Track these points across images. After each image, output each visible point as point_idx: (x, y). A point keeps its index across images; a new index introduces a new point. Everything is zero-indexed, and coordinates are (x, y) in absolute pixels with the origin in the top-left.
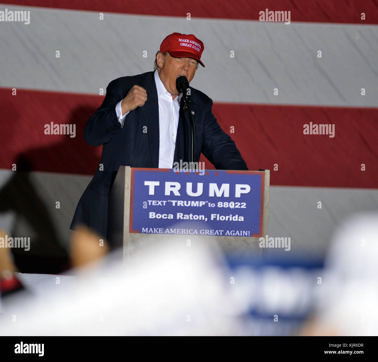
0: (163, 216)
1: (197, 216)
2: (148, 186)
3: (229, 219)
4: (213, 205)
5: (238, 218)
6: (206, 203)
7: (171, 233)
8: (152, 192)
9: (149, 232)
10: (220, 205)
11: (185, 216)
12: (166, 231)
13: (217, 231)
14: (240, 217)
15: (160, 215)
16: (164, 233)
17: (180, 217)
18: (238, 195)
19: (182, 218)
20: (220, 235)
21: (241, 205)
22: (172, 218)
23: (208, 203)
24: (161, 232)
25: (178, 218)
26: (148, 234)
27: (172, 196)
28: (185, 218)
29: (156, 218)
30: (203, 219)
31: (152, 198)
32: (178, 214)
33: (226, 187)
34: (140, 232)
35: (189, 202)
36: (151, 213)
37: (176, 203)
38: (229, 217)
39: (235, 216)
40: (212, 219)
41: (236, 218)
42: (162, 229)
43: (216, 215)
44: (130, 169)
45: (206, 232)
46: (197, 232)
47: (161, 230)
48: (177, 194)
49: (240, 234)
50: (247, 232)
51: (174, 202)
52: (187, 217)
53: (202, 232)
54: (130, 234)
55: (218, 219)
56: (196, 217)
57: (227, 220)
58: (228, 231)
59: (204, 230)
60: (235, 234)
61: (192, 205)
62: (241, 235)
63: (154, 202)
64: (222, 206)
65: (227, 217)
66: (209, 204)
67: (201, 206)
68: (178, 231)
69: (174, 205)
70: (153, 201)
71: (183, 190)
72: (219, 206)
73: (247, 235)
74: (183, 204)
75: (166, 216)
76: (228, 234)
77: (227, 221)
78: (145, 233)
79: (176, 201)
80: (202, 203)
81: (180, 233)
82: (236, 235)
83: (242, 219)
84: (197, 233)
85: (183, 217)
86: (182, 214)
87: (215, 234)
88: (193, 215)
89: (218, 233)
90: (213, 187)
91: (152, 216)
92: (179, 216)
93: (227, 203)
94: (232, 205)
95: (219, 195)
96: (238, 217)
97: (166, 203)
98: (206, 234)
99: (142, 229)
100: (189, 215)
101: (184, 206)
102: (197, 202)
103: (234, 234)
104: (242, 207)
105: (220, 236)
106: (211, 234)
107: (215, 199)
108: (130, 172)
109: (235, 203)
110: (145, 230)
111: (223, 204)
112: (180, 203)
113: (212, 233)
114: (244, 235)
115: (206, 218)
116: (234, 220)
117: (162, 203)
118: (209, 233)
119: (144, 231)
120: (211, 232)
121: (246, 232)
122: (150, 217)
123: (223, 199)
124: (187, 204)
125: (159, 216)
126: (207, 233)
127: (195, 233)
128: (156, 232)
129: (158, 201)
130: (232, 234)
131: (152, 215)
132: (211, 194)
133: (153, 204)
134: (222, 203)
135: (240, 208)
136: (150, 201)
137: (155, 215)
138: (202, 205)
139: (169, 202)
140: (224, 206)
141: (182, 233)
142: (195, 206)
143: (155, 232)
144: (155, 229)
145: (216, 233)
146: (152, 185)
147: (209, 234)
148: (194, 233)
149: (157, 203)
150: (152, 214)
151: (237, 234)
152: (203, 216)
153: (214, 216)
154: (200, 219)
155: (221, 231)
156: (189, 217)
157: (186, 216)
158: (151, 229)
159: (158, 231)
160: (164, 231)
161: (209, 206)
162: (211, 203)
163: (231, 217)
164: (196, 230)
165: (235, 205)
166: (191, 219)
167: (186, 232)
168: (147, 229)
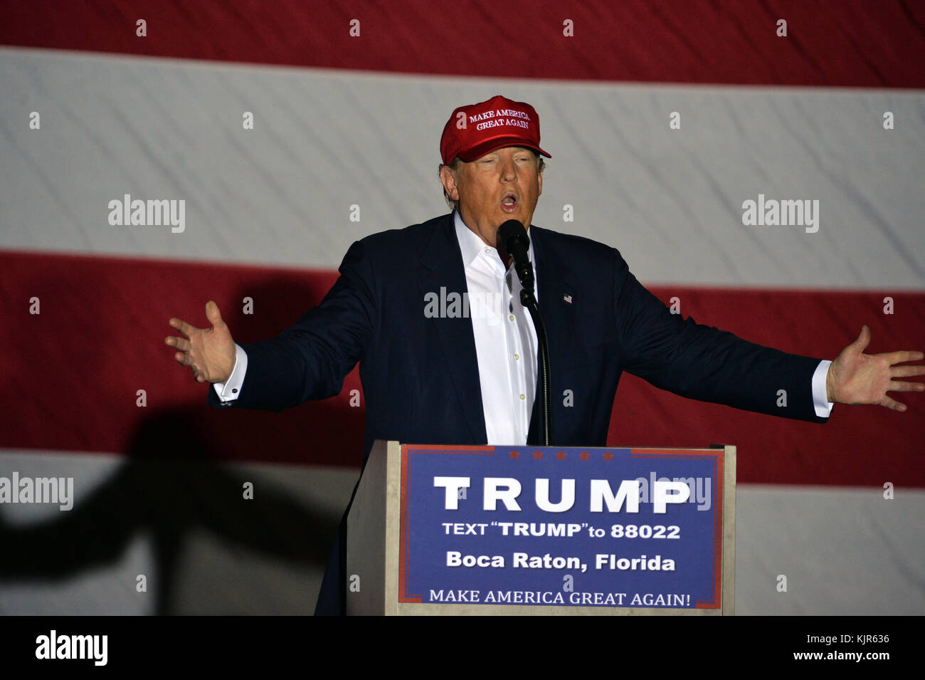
0: (480, 561)
1: (562, 560)
2: (443, 490)
3: (639, 565)
4: (599, 533)
5: (662, 564)
6: (582, 528)
7: (499, 601)
8: (451, 503)
9: (447, 600)
10: (617, 531)
11: (532, 559)
12: (488, 598)
13: (610, 595)
14: (665, 561)
15: (472, 558)
16: (482, 602)
17: (520, 564)
18: (660, 508)
19: (525, 565)
20: (617, 605)
21: (667, 533)
22: (502, 565)
23: (588, 527)
24: (475, 599)
25: (516, 565)
26: (444, 605)
27: (501, 512)
28: (532, 565)
29: (462, 565)
30: (577, 566)
31: (453, 516)
32: (516, 555)
34: (425, 599)
35: (543, 526)
36: (450, 554)
37: (511, 530)
38: (639, 560)
39: (655, 558)
40: (599, 566)
41: (655, 564)
42: (478, 592)
43: (607, 556)
44: (400, 447)
45: (584, 599)
46: (561, 599)
47: (475, 594)
48: (512, 506)
49: (666, 601)
50: (683, 596)
51: (505, 526)
52: (537, 562)
53: (575, 598)
54: (400, 604)
55: (613, 567)
56: (559, 563)
57: (634, 567)
58: (637, 595)
59: (578, 594)
60: (654, 602)
61: (550, 534)
62: (669, 604)
63: (458, 527)
64: (621, 535)
65: (635, 562)
66: (591, 530)
67: (570, 534)
68: (516, 597)
69: (505, 532)
70: (456, 525)
71: (526, 497)
72: (613, 534)
73: (682, 604)
74: (529, 530)
75: (488, 561)
76: (636, 603)
77: (634, 570)
78: (437, 601)
79: (511, 524)
80: (573, 529)
81: (521, 601)
82: (656, 604)
83: (670, 565)
84: (562, 602)
85: (528, 561)
86: (525, 556)
87: (606, 603)
88: (553, 557)
89: (612, 600)
90: (599, 488)
91: (454, 561)
92: (519, 559)
93: (635, 528)
94: (645, 532)
95: (614, 507)
96: (662, 560)
97: (485, 527)
98: (584, 602)
99: (430, 593)
100: (542, 557)
101: (531, 535)
102: (562, 526)
103: (652, 601)
104: (671, 536)
105: (617, 608)
106: (596, 603)
107: (606, 519)
108: (400, 454)
109: (652, 528)
110: (437, 594)
111: (624, 531)
112: (521, 529)
113: (599, 601)
114: (675, 604)
115: (584, 563)
116: (651, 568)
117: (478, 529)
118: (592, 599)
119: (434, 598)
120: (596, 598)
121: (681, 599)
122: (450, 563)
123: (623, 517)
124: (538, 530)
125: (471, 561)
126: (586, 601)
127: (558, 601)
128: (462, 598)
129: (468, 525)
130: (648, 602)
131: (453, 559)
132: (596, 507)
133: (456, 532)
134: (621, 528)
135: (666, 539)
136: (448, 525)
137: (462, 558)
138: (574, 533)
139: (494, 526)
140: (628, 535)
141: (527, 601)
142: (556, 534)
143: (460, 600)
144: (460, 592)
145: (607, 600)
146: (453, 488)
147: (591, 602)
148: (555, 602)
149: (466, 529)
150: (454, 556)
151: (660, 603)
152: (577, 561)
153: (603, 559)
154: (570, 566)
155: (621, 595)
156: (543, 562)
157: (536, 560)
158: (451, 592)
159: (468, 596)
160: (482, 598)
161: (591, 535)
162: (595, 529)
163: (644, 562)
164: (559, 594)
165: (654, 532)
166: (548, 566)
167: (535, 598)
168: (441, 592)
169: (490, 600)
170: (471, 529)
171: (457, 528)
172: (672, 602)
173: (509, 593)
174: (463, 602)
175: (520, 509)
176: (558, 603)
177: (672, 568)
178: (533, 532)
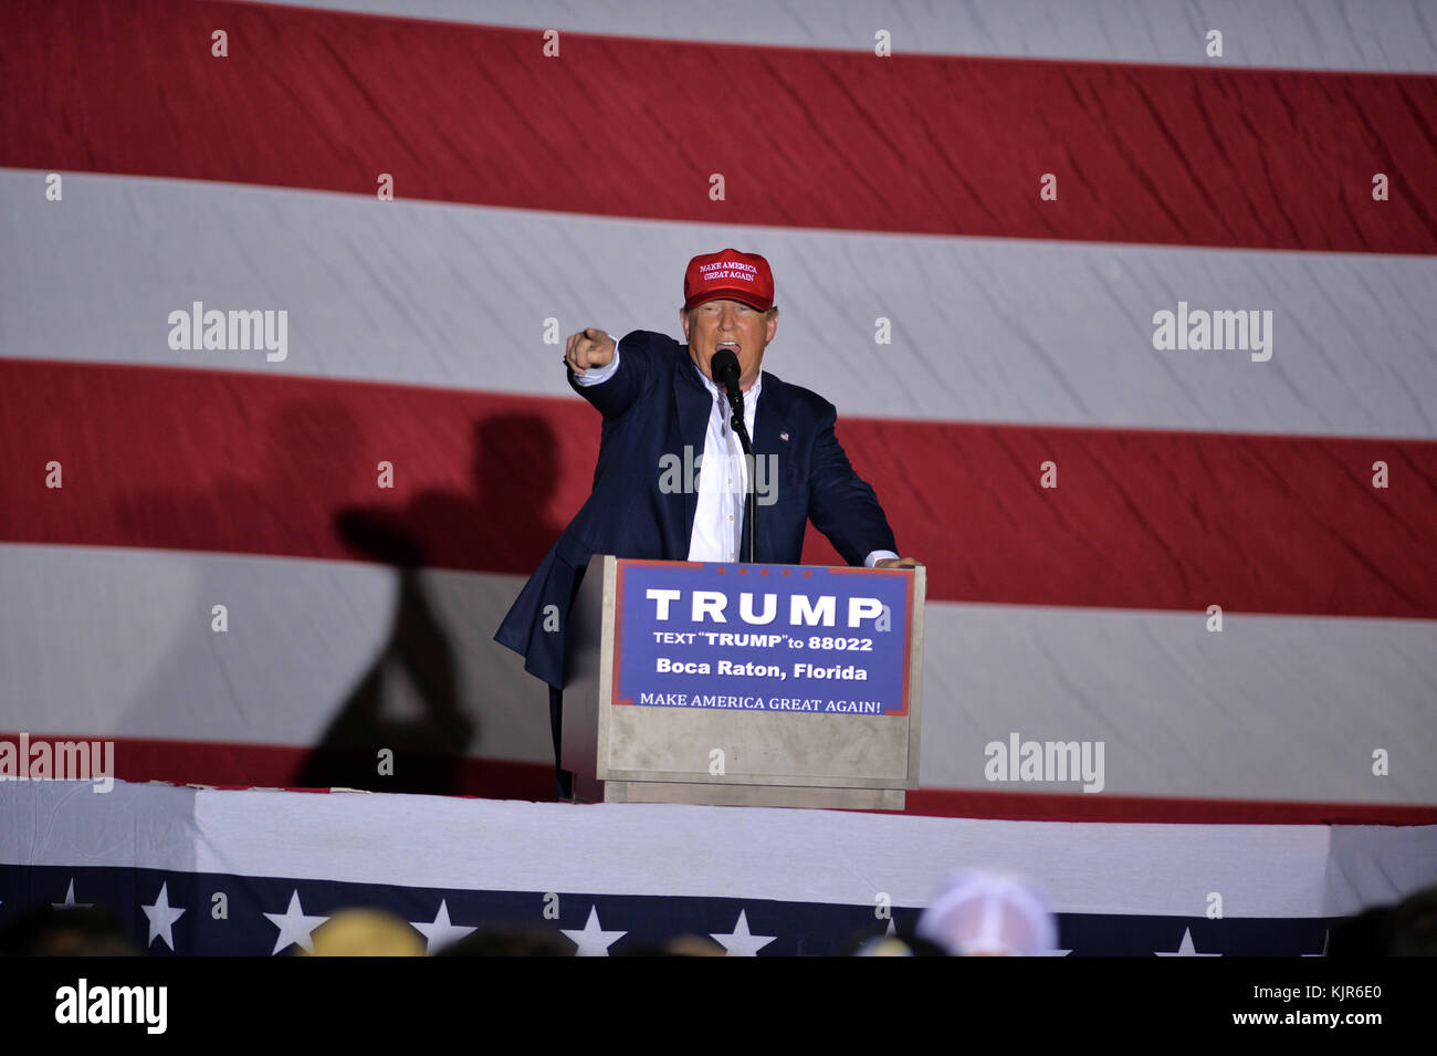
0: (688, 668)
1: (764, 669)
2: (655, 601)
3: (834, 674)
4: (798, 644)
5: (855, 674)
6: (782, 640)
7: (704, 705)
8: (663, 613)
9: (656, 703)
10: (814, 643)
11: (736, 667)
12: (694, 702)
13: (807, 701)
14: (858, 671)
15: (681, 665)
16: (689, 705)
17: (724, 671)
18: (854, 622)
19: (729, 673)
20: (813, 711)
21: (860, 645)
22: (708, 672)
23: (788, 639)
24: (682, 702)
25: (721, 672)
26: (654, 707)
27: (708, 623)
28: (735, 673)
29: (671, 671)
31: (664, 626)
32: (721, 663)
33: (827, 604)
34: (636, 702)
35: (746, 637)
36: (660, 661)
37: (717, 639)
38: (833, 670)
39: (848, 668)
40: (797, 675)
41: (849, 673)
42: (685, 696)
43: (804, 666)
45: (783, 704)
46: (762, 704)
47: (682, 698)
48: (719, 618)
49: (858, 708)
50: (874, 703)
51: (712, 637)
52: (740, 670)
53: (774, 703)
54: (613, 706)
55: (809, 676)
56: (760, 671)
57: (829, 676)
58: (832, 702)
59: (777, 700)
60: (847, 709)
61: (752, 644)
62: (861, 710)
64: (818, 646)
65: (830, 671)
66: (791, 641)
67: (771, 645)
68: (720, 701)
69: (712, 642)
70: (666, 634)
71: (732, 610)
72: (811, 646)
73: (873, 710)
74: (733, 641)
75: (695, 668)
76: (831, 709)
77: (830, 679)
78: (647, 704)
79: (717, 635)
80: (774, 640)
81: (725, 705)
82: (849, 710)
83: (863, 675)
84: (763, 707)
85: (732, 669)
86: (729, 664)
87: (803, 708)
88: (755, 665)
89: (809, 706)
90: (799, 603)
91: (664, 668)
92: (724, 667)
93: (831, 640)
94: (840, 644)
95: (812, 620)
96: (855, 670)
97: (693, 637)
98: (782, 707)
99: (640, 696)
100: (745, 665)
101: (735, 645)
102: (764, 637)
103: (845, 708)
104: (864, 648)
105: (813, 714)
106: (794, 708)
107: (804, 631)
108: (616, 568)
109: (847, 640)
110: (647, 697)
111: (821, 643)
112: (726, 639)
113: (796, 706)
114: (866, 711)
115: (783, 672)
116: (845, 677)
117: (686, 638)
118: (790, 705)
119: (644, 701)
120: (794, 704)
121: (871, 705)
122: (660, 669)
123: (820, 630)
124: (741, 641)
125: (679, 668)
126: (785, 706)
127: (759, 706)
128: (670, 702)
129: (677, 635)
131: (663, 665)
132: (795, 620)
133: (666, 641)
134: (818, 640)
135: (859, 651)
136: (658, 634)
137: (671, 665)
138: (775, 644)
139: (701, 636)
140: (824, 646)
141: (730, 705)
142: (759, 645)
143: (668, 703)
144: (669, 696)
145: (804, 706)
146: (663, 598)
147: (788, 707)
148: (756, 707)
149: (675, 638)
150: (664, 663)
151: (852, 710)
152: (777, 669)
153: (801, 668)
154: (770, 674)
155: (816, 701)
156: (746, 670)
157: (739, 668)
158: (661, 696)
159: (676, 700)
160: (689, 701)
161: (791, 646)
162: (794, 640)
163: (838, 672)
164: (760, 699)
165: (848, 644)
166: (750, 673)
167: (738, 703)
168: (652, 695)
169: (696, 704)
170: (680, 638)
171: (667, 637)
172: (864, 709)
173: (714, 698)
174: (671, 705)
175: (725, 621)
176: (759, 708)
177: (864, 678)
178: (738, 643)
